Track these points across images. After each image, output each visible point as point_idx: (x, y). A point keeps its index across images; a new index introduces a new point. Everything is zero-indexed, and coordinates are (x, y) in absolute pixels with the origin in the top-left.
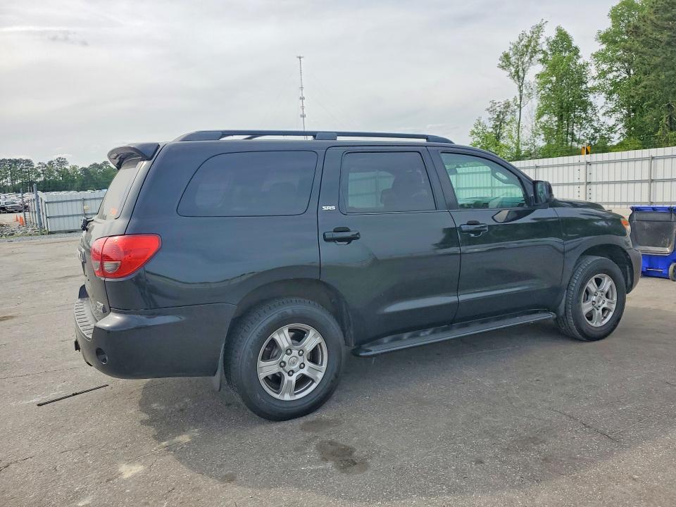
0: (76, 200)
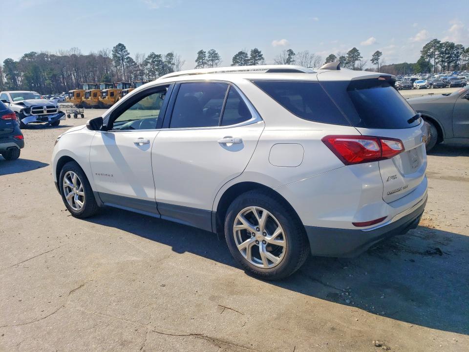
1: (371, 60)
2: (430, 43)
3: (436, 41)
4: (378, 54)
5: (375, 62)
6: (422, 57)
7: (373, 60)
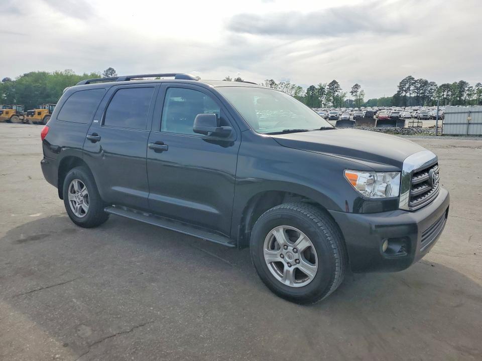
0: (465, 113)
1: (351, 92)
2: (405, 79)
3: (410, 78)
4: (356, 86)
5: (354, 94)
6: (399, 92)
7: (352, 92)
